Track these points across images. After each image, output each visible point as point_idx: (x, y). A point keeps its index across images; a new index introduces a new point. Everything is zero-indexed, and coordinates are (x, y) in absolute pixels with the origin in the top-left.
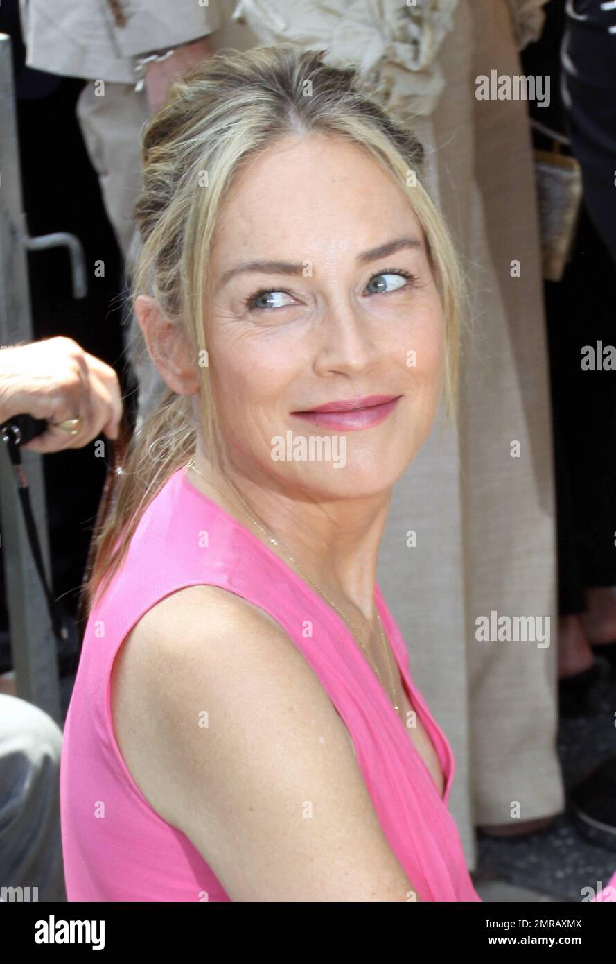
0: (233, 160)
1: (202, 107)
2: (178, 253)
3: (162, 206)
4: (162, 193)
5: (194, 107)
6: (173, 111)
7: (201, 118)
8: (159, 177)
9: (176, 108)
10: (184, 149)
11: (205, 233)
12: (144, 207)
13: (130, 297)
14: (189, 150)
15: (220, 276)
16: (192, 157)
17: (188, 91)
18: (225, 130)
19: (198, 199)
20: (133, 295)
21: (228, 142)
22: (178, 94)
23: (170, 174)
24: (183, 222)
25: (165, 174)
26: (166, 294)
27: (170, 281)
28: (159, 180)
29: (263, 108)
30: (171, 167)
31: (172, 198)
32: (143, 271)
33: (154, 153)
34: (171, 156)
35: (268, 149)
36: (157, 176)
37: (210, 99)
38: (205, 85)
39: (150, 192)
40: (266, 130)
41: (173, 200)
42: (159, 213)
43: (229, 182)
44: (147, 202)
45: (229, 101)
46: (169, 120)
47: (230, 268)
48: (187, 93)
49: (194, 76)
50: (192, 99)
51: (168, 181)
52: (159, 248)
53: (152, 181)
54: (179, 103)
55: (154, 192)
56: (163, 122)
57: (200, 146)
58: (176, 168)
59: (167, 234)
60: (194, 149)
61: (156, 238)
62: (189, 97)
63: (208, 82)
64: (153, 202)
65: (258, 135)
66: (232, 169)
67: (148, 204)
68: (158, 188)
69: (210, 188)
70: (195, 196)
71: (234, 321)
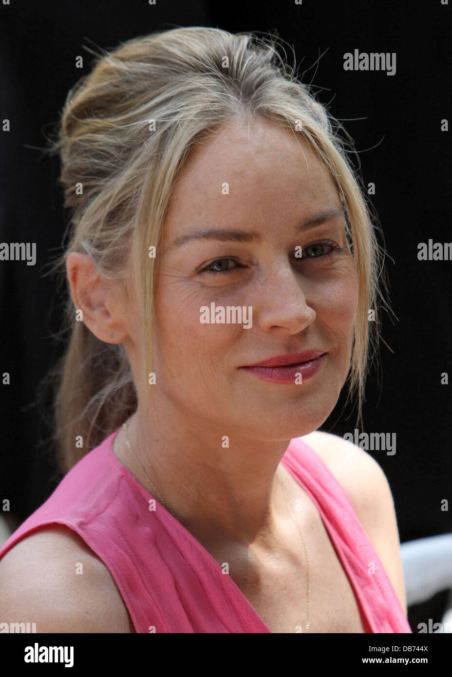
0: (188, 139)
2: (130, 215)
3: (109, 174)
4: (107, 163)
8: (101, 147)
12: (84, 173)
13: (65, 254)
15: (173, 239)
23: (115, 147)
25: (109, 146)
28: (101, 150)
30: (117, 140)
33: (92, 125)
34: (118, 131)
35: (220, 129)
36: (96, 146)
37: (155, 81)
39: (91, 160)
41: (123, 170)
42: (104, 180)
43: (184, 158)
44: (88, 169)
45: (178, 86)
47: (184, 234)
51: (112, 152)
52: (106, 210)
53: (91, 150)
55: (95, 161)
64: (94, 169)
65: (210, 118)
66: (188, 146)
68: (100, 157)
69: (165, 162)
70: (150, 168)
71: (184, 281)
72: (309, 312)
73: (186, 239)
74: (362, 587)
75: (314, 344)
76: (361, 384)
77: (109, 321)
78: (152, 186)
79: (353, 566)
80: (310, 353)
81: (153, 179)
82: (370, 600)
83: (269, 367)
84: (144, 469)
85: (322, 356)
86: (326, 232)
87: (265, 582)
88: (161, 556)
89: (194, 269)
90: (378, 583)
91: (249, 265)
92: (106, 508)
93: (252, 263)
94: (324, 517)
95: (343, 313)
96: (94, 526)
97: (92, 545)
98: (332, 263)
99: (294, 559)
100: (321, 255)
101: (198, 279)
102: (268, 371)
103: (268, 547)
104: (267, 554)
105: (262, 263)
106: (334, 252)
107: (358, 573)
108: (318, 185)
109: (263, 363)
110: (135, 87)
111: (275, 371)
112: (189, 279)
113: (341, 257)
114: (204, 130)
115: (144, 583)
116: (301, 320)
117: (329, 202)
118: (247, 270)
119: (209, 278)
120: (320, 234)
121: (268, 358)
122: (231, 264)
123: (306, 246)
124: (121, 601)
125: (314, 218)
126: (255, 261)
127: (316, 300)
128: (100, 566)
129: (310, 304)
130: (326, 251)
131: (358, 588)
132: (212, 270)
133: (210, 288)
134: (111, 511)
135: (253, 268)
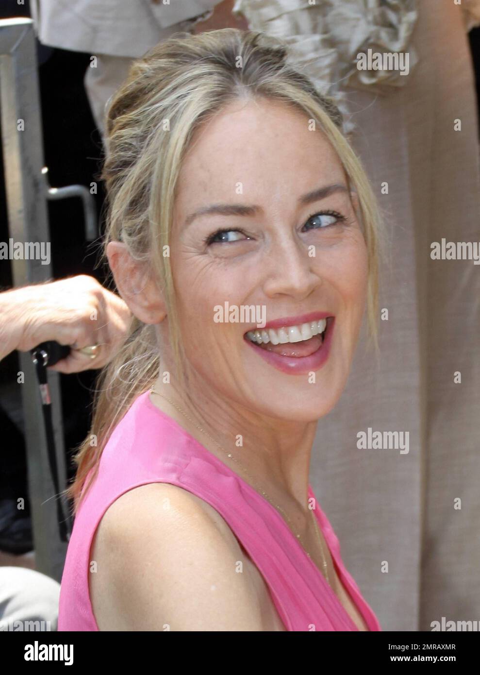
0: (192, 120)
1: (161, 80)
2: (147, 201)
3: (130, 164)
4: (129, 153)
5: (154, 81)
6: (135, 86)
7: (162, 89)
8: (126, 141)
9: (139, 83)
10: (149, 115)
11: (170, 182)
12: (113, 166)
13: (104, 243)
14: (152, 116)
15: (184, 219)
16: (156, 120)
17: (149, 68)
18: (185, 96)
19: (163, 154)
20: (106, 241)
21: (187, 105)
22: (140, 72)
23: (136, 137)
24: (151, 174)
25: (132, 138)
26: (135, 238)
27: (139, 227)
28: (126, 143)
29: (215, 77)
30: (137, 130)
31: (139, 156)
32: (115, 220)
33: (121, 122)
34: (137, 122)
35: (222, 109)
36: (123, 140)
37: (169, 74)
38: (163, 62)
39: (118, 154)
40: (219, 94)
41: (140, 158)
42: (127, 169)
43: (189, 138)
44: (116, 162)
45: (186, 73)
46: (132, 93)
47: (191, 212)
48: (148, 70)
49: (153, 57)
50: (152, 75)
51: (134, 143)
52: (129, 199)
53: (119, 145)
54: (141, 79)
55: (122, 153)
56: (127, 96)
57: (164, 109)
58: (142, 132)
59: (136, 186)
60: (157, 114)
61: (126, 190)
62: (150, 73)
63: (165, 60)
64: (121, 161)
65: (213, 99)
66: (191, 128)
67: (116, 163)
68: (125, 150)
71: (198, 255)
77: (147, 303)
114: (207, 111)
135: (260, 240)
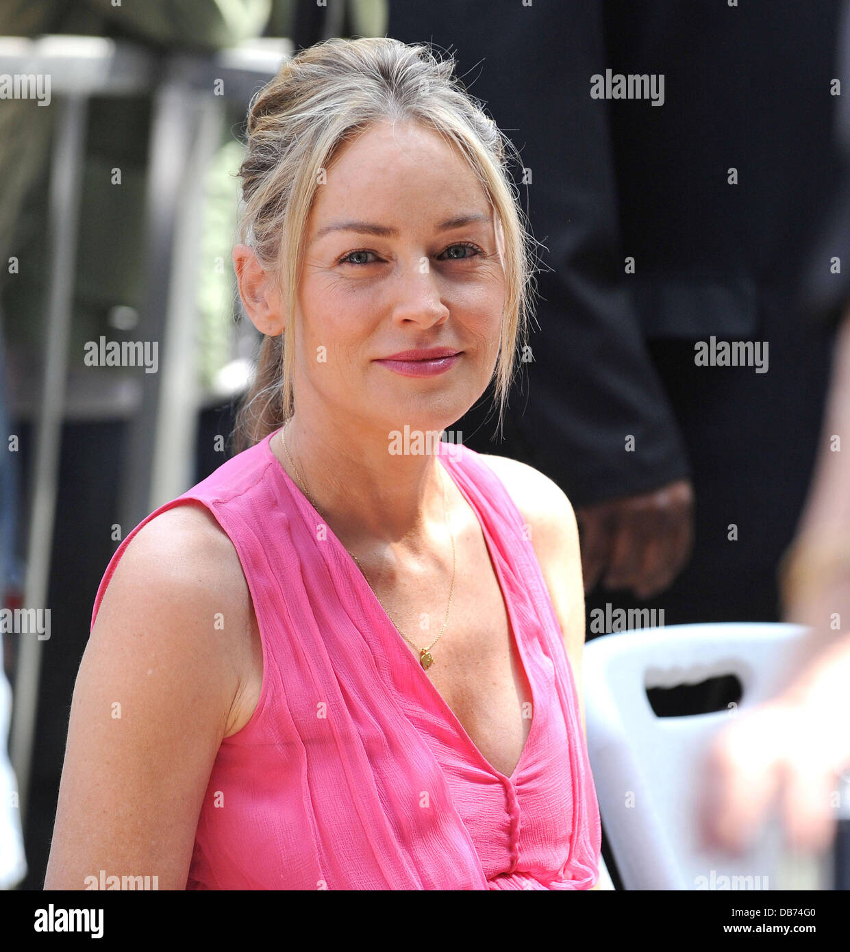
0: (337, 133)
1: (312, 87)
3: (269, 167)
4: (269, 156)
6: (284, 88)
7: (311, 97)
8: (268, 143)
9: (288, 85)
10: (294, 121)
12: (251, 167)
14: (297, 123)
16: (300, 128)
18: (332, 109)
21: (333, 119)
22: (290, 73)
23: (278, 141)
24: (290, 180)
25: (274, 141)
26: (262, 244)
27: (267, 232)
29: (366, 93)
30: (280, 135)
33: (264, 122)
34: (281, 126)
35: (369, 126)
36: (265, 142)
37: (320, 81)
38: (315, 68)
39: (257, 155)
40: (368, 111)
41: (280, 163)
42: (265, 173)
43: (331, 152)
44: (254, 162)
45: (337, 84)
46: (280, 94)
47: (325, 225)
48: (299, 73)
50: (303, 79)
51: (275, 147)
52: (262, 203)
53: (259, 145)
54: (291, 81)
55: (261, 155)
56: (274, 96)
57: (308, 120)
58: (285, 138)
59: (272, 191)
60: (302, 122)
61: (261, 193)
62: (301, 77)
63: (318, 66)
64: (259, 163)
66: (335, 142)
67: (254, 165)
68: (266, 152)
69: (315, 154)
70: (302, 161)
71: (325, 271)
72: (440, 309)
73: (328, 229)
74: (514, 603)
75: (448, 341)
76: (504, 389)
77: (268, 313)
78: (301, 180)
79: (509, 582)
80: (440, 350)
81: (304, 171)
82: (521, 616)
83: (400, 361)
84: (292, 459)
85: (457, 355)
86: (468, 235)
87: (401, 580)
88: (292, 541)
89: (334, 259)
90: (533, 602)
91: (388, 260)
92: (246, 491)
93: (392, 259)
94: (484, 528)
95: (482, 316)
96: (231, 506)
97: (222, 522)
98: (474, 266)
99: (440, 564)
100: (463, 257)
101: (338, 269)
102: (399, 364)
103: (415, 549)
104: (411, 555)
105: (400, 259)
106: (478, 256)
107: (512, 588)
108: (463, 189)
109: (394, 356)
110: (304, 86)
111: (406, 365)
112: (330, 269)
113: (485, 262)
114: (353, 127)
115: (269, 562)
116: (430, 315)
117: (476, 206)
118: (386, 264)
119: (347, 269)
120: (461, 236)
121: (398, 352)
122: (370, 257)
123: (447, 246)
124: (242, 575)
125: (455, 219)
126: (394, 258)
127: (452, 299)
128: (228, 541)
129: (444, 303)
130: (468, 253)
131: (510, 603)
132: (352, 262)
133: (349, 279)
134: (249, 494)
135: (392, 263)
